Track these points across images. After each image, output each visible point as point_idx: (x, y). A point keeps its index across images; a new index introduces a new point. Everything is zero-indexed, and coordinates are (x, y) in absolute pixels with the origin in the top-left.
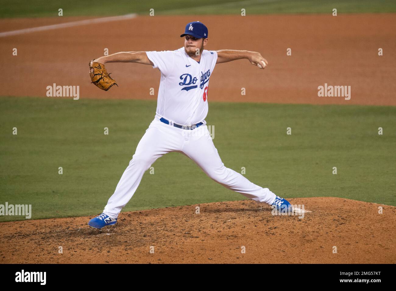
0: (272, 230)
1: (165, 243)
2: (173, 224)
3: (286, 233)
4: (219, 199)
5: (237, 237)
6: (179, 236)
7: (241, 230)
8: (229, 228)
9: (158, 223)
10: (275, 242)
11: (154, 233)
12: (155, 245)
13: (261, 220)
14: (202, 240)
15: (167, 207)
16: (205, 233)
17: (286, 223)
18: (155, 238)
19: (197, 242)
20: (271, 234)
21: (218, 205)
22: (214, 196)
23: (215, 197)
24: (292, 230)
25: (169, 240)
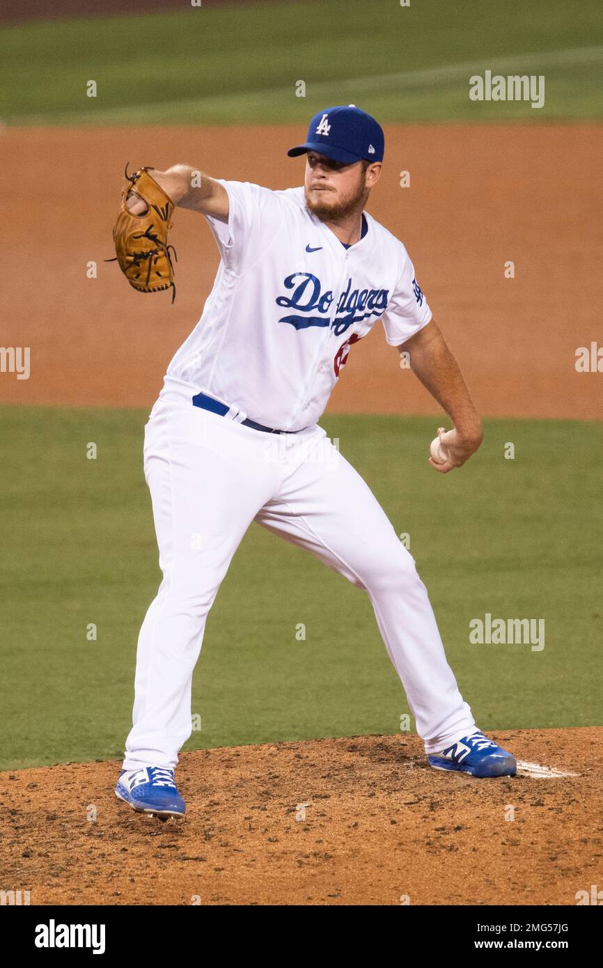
0: (448, 837)
1: (93, 878)
2: (119, 814)
3: (494, 846)
4: (273, 733)
5: (331, 857)
6: (141, 856)
7: (346, 834)
8: (305, 830)
9: (71, 812)
10: (457, 875)
11: (58, 845)
12: (61, 886)
13: (411, 803)
14: (216, 870)
15: (101, 758)
16: (226, 845)
17: (494, 813)
18: (62, 863)
19: (199, 875)
20: (443, 847)
21: (268, 752)
22: (256, 724)
23: (259, 727)
24: (512, 835)
25: (106, 868)
